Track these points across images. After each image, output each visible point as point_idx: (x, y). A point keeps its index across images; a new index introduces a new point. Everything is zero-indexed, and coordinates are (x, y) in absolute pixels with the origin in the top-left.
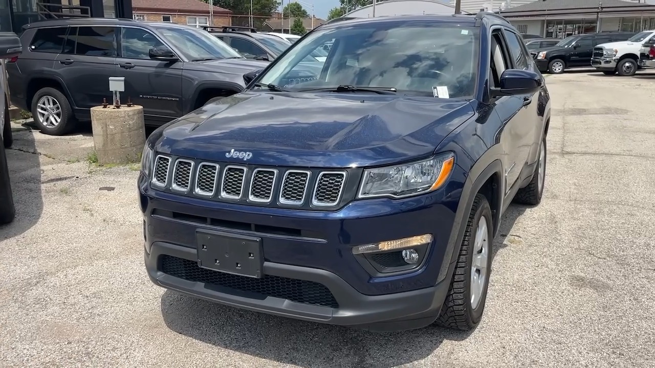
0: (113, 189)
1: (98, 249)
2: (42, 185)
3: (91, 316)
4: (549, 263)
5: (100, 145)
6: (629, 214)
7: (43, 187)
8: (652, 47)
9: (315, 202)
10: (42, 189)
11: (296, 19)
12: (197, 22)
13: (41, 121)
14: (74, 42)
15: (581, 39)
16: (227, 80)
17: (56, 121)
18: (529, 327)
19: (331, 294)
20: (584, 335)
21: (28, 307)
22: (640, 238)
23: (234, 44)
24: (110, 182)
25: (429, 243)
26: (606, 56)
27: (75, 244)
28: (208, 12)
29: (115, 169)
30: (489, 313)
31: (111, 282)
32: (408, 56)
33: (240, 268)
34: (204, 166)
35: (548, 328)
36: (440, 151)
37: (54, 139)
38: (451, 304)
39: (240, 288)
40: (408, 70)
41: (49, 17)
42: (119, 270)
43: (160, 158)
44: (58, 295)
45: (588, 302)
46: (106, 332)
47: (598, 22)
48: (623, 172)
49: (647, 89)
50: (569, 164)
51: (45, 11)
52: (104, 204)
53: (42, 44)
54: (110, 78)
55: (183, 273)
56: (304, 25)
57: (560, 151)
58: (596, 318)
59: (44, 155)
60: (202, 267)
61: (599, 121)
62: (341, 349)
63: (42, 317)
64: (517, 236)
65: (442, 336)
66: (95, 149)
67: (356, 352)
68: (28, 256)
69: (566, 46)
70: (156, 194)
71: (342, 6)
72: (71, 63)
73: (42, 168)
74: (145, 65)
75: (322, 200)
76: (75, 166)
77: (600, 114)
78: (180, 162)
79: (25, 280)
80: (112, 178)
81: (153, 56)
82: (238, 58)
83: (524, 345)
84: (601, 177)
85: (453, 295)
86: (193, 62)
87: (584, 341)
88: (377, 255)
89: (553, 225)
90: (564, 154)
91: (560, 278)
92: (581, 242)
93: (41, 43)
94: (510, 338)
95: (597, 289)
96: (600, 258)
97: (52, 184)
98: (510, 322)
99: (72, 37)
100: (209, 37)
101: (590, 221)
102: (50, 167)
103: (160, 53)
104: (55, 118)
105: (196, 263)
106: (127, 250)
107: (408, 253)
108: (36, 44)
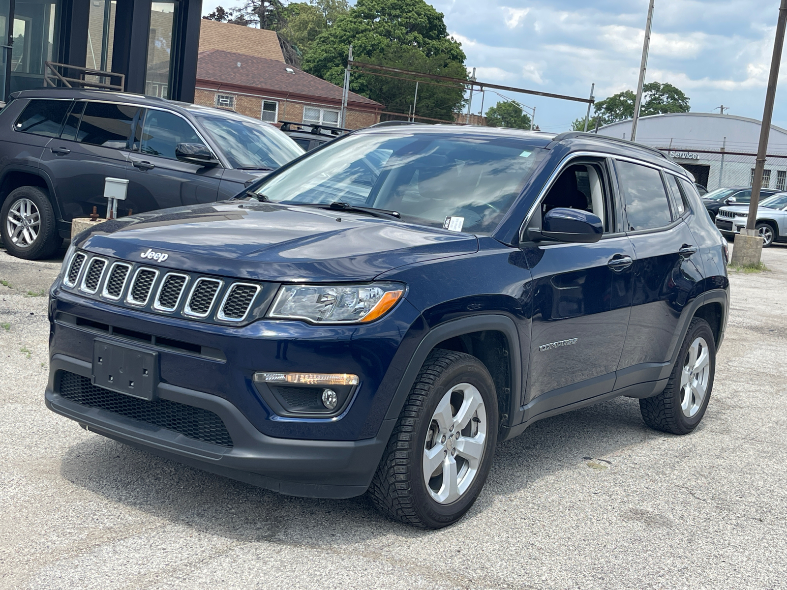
1: (19, 393)
9: (220, 316)
12: (321, 118)
13: (11, 235)
17: (30, 237)
25: (352, 386)
28: (339, 102)
33: (133, 388)
34: (117, 266)
36: (384, 279)
41: (60, 84)
43: (78, 256)
51: (56, 74)
54: (107, 179)
60: (95, 385)
64: (607, 462)
72: (66, 153)
74: (169, 168)
75: (230, 314)
78: (95, 261)
81: (181, 156)
86: (239, 171)
88: (284, 388)
93: (35, 121)
95: (649, 524)
96: (698, 499)
103: (190, 152)
104: (30, 233)
105: (90, 380)
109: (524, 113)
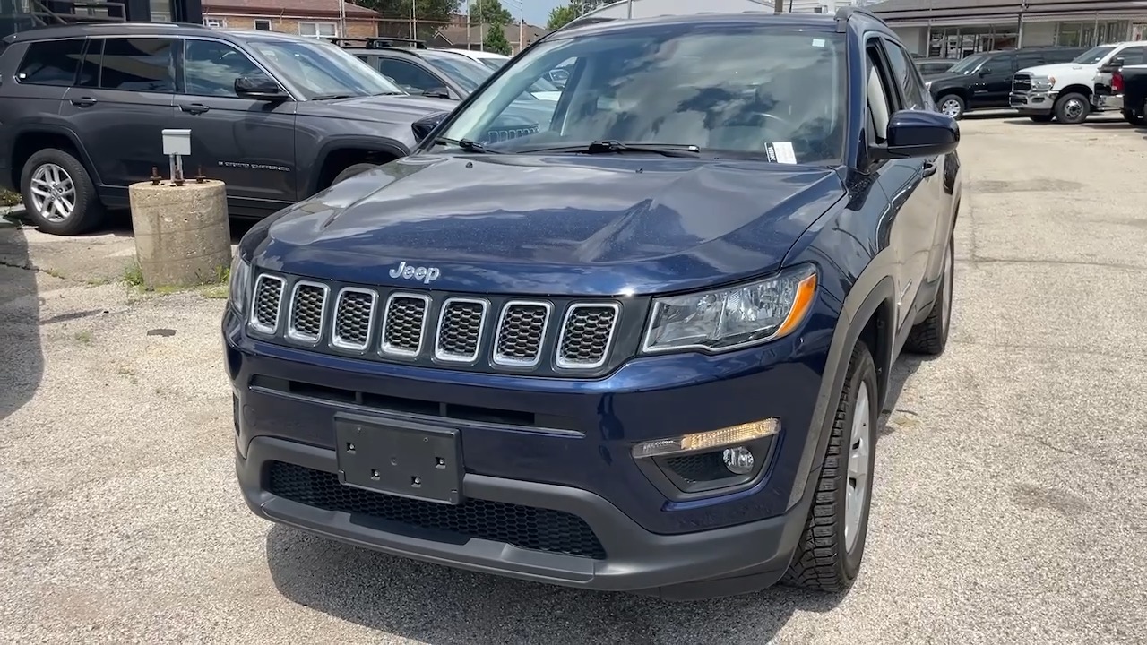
0: (173, 333)
1: (148, 446)
2: (41, 326)
3: (136, 574)
4: (972, 461)
5: (147, 253)
6: (1104, 369)
7: (43, 330)
8: (1115, 73)
9: (562, 362)
10: (41, 334)
11: (493, 26)
12: (318, 32)
13: (39, 210)
14: (98, 66)
15: (992, 60)
16: (376, 133)
17: (65, 210)
18: (948, 583)
19: (592, 533)
20: (1049, 598)
21: (17, 558)
22: (1129, 414)
23: (387, 68)
24: (167, 319)
25: (773, 435)
26: (1034, 89)
27: (103, 437)
28: (337, 14)
29: (176, 295)
30: (873, 558)
31: (173, 508)
32: (700, 90)
33: (419, 486)
34: (348, 294)
35: (983, 584)
36: (792, 263)
37: (63, 242)
38: (810, 545)
39: (419, 523)
40: (704, 116)
41: (51, 22)
42: (186, 486)
43: (265, 280)
44: (73, 535)
45: (1049, 534)
46: (166, 604)
47: (1021, 30)
48: (1085, 294)
49: (1109, 146)
50: (988, 280)
51: (44, 11)
52: (156, 360)
53: (40, 69)
54: (164, 131)
55: (308, 495)
56: (506, 37)
57: (968, 256)
58: (1067, 564)
59: (45, 271)
60: (346, 484)
61: (1031, 202)
62: (606, 632)
63: (44, 577)
64: (910, 412)
65: (791, 603)
66: (139, 259)
67: (633, 635)
68: (17, 461)
69: (966, 73)
70: (257, 347)
71: (573, 4)
72: (91, 104)
73: (42, 294)
74: (228, 108)
75: (575, 357)
76: (101, 291)
77: (1032, 190)
78: (303, 288)
79: (11, 505)
80: (170, 313)
81: (241, 91)
82: (396, 94)
83: (943, 618)
84: (1048, 302)
85: (814, 529)
86: (315, 102)
87: (1050, 609)
88: (678, 458)
89: (972, 392)
90: (976, 261)
91: (995, 490)
92: (1024, 421)
93: (37, 69)
94: (914, 604)
95: (1064, 511)
96: (1062, 451)
97: (60, 324)
98: (912, 573)
99: (93, 58)
100: (343, 57)
101: (1037, 384)
102: (55, 293)
103: (254, 85)
104: (64, 205)
105: (336, 476)
106: (200, 447)
107: (733, 453)
108: (29, 70)
109: (503, 8)
